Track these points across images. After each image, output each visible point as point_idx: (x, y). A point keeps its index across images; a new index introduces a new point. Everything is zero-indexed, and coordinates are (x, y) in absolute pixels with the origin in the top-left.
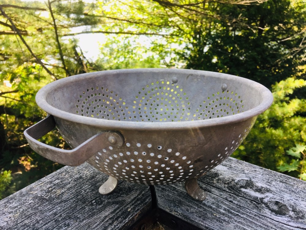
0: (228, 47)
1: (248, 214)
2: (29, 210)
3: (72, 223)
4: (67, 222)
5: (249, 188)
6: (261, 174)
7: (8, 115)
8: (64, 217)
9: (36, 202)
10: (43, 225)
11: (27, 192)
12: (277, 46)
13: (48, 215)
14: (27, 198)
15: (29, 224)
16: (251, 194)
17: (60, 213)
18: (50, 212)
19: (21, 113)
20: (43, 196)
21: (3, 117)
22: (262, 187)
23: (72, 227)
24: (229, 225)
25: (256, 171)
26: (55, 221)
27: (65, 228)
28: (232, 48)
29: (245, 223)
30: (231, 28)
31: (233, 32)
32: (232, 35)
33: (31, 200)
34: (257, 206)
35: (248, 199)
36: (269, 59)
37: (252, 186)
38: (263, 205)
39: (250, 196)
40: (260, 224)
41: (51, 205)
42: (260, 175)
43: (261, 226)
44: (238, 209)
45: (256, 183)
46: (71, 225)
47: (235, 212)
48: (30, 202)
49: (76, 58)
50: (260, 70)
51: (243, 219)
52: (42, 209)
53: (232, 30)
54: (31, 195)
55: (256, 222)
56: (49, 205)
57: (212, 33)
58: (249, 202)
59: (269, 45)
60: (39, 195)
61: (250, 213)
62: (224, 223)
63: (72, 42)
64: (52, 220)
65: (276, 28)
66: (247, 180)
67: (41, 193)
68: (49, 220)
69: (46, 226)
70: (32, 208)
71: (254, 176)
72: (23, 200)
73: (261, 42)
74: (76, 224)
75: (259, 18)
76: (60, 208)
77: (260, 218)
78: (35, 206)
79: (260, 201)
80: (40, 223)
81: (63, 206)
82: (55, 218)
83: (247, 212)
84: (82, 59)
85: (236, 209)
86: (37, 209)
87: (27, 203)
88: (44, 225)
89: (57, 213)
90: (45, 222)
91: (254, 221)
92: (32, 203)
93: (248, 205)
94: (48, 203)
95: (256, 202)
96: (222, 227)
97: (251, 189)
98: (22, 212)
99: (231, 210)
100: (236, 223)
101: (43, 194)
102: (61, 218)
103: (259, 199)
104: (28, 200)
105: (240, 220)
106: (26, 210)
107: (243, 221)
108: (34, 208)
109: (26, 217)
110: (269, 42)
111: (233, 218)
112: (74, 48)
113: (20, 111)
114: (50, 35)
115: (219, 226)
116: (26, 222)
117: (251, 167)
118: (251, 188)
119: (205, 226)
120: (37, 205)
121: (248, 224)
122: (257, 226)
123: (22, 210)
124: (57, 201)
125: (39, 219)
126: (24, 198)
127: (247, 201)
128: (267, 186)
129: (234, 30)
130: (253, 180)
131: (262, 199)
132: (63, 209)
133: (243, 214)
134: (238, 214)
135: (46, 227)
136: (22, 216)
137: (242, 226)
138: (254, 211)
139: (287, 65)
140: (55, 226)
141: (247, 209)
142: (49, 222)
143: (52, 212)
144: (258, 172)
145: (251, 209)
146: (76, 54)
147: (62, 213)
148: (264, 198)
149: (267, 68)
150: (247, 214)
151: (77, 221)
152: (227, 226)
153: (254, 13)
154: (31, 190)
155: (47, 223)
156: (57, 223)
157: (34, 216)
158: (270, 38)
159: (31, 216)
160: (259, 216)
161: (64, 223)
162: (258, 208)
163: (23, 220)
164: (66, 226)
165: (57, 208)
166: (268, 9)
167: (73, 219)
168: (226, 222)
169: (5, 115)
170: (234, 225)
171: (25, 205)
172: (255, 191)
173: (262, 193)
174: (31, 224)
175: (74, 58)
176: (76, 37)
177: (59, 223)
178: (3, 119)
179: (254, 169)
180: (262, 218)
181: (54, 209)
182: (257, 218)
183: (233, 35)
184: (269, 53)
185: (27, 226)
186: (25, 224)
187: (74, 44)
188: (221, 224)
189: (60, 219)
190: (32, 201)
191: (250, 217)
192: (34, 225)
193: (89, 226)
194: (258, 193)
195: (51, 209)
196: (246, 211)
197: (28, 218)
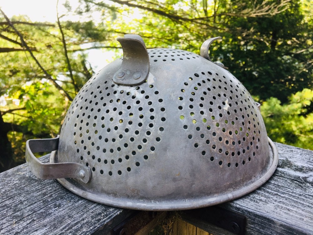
0: (240, 61)
1: (290, 193)
2: (13, 190)
3: (64, 203)
4: (58, 203)
5: (287, 168)
6: (300, 154)
7: (15, 133)
8: (54, 198)
9: (23, 183)
10: (27, 206)
11: (14, 173)
12: (291, 60)
13: (35, 195)
14: (12, 178)
15: (11, 204)
16: (291, 173)
17: (51, 194)
18: (38, 192)
19: (29, 130)
20: (32, 177)
21: (11, 134)
22: (304, 167)
23: (64, 208)
24: (268, 205)
25: (292, 151)
26: (43, 202)
27: (55, 209)
28: (244, 63)
29: (288, 203)
30: (242, 43)
31: (245, 47)
32: (243, 49)
33: (17, 180)
34: (300, 186)
35: (288, 179)
36: (283, 73)
37: (290, 166)
38: (308, 184)
39: (289, 175)
40: (308, 204)
41: (40, 185)
42: (298, 155)
43: (310, 206)
44: (276, 188)
45: (295, 163)
46: (62, 206)
47: (272, 192)
48: (15, 182)
49: (85, 73)
50: (274, 85)
51: (285, 199)
52: (28, 189)
53: (244, 45)
54: (17, 176)
55: (302, 202)
56: (38, 186)
57: (223, 48)
58: (290, 182)
59: (283, 59)
60: (27, 176)
61: (293, 192)
62: (261, 203)
63: (81, 57)
64: (40, 201)
65: (289, 42)
66: (283, 160)
67: (30, 174)
68: (36, 201)
69: (32, 206)
70: (17, 188)
71: (291, 156)
72: (7, 180)
73: (275, 56)
74: (69, 205)
75: (271, 33)
76: (51, 188)
77: (306, 197)
78: (21, 187)
79: (303, 180)
80: (24, 204)
81: (54, 186)
82: (43, 198)
83: (289, 192)
84: (91, 74)
85: (274, 189)
86: (23, 190)
87: (11, 184)
88: (29, 206)
89: (47, 194)
90: (30, 203)
91: (299, 201)
92: (17, 183)
93: (289, 184)
94: (37, 184)
95: (298, 182)
96: (258, 207)
97: (289, 169)
98: (4, 193)
99: (267, 190)
100: (277, 203)
101: (32, 175)
102: (51, 198)
103: (301, 178)
104: (13, 181)
105: (281, 200)
106: (9, 190)
107: (284, 201)
108: (19, 188)
109: (8, 197)
110: (283, 56)
111: (271, 198)
112: (83, 63)
113: (27, 128)
114: (59, 50)
115: (255, 206)
116: (7, 202)
117: (286, 148)
118: (289, 167)
119: (236, 207)
120: (23, 186)
121: (293, 204)
122: (305, 206)
123: (4, 190)
124: (48, 181)
125: (23, 199)
126: (9, 179)
127: (286, 181)
128: (308, 165)
129: (246, 44)
130: (290, 160)
131: (305, 178)
132: (54, 189)
133: (283, 193)
134: (277, 194)
135: (31, 208)
136: (3, 197)
137: (284, 206)
138: (297, 190)
139: (302, 80)
140: (42, 207)
141: (287, 189)
142: (35, 203)
143: (41, 192)
144: (295, 152)
145: (293, 188)
146: (85, 69)
147: (53, 193)
148: (308, 178)
149: (282, 83)
150: (288, 194)
151: (70, 201)
152: (265, 206)
153: (265, 26)
154: (18, 170)
155: (33, 204)
156: (45, 204)
157: (17, 197)
158: (284, 52)
159: (15, 196)
160: (304, 196)
161: (54, 204)
162: (302, 187)
163: (3, 200)
164: (56, 207)
165: (47, 188)
166: (281, 23)
167: (66, 199)
168: (264, 201)
169: (12, 133)
170: (273, 205)
171: (9, 186)
172: (295, 171)
173: (304, 172)
174: (13, 205)
175: (82, 72)
176: (85, 52)
177: (48, 204)
178: (11, 137)
179: (289, 150)
180: (309, 198)
181: (44, 190)
182: (303, 198)
183: (245, 50)
184: (283, 66)
185: (7, 206)
186: (6, 205)
187: (82, 59)
188: (257, 204)
189: (49, 200)
190: (17, 182)
191: (294, 196)
192: (16, 206)
193: (86, 206)
194: (298, 172)
195: (39, 189)
196: (286, 190)
197: (10, 198)
